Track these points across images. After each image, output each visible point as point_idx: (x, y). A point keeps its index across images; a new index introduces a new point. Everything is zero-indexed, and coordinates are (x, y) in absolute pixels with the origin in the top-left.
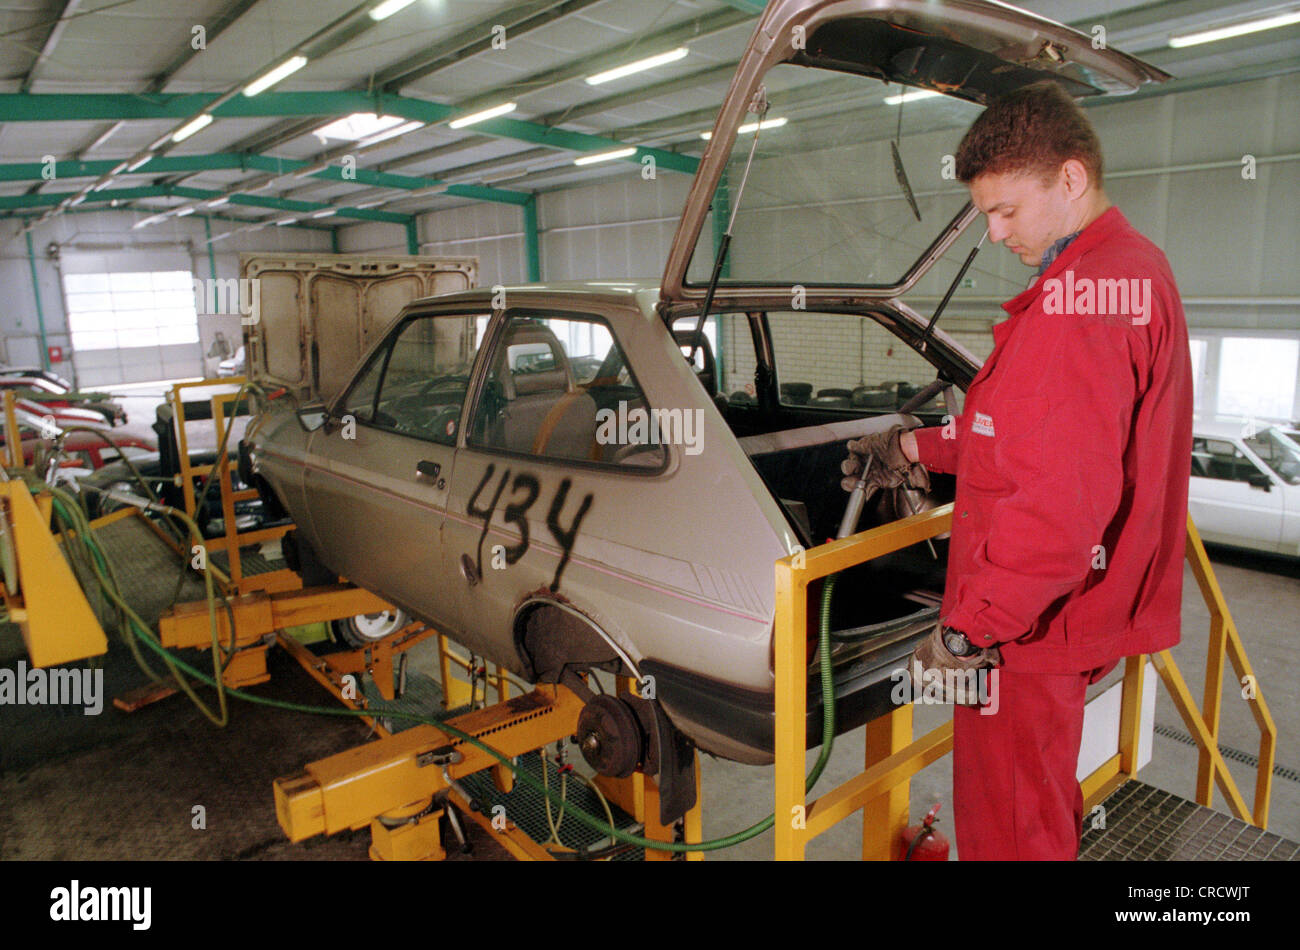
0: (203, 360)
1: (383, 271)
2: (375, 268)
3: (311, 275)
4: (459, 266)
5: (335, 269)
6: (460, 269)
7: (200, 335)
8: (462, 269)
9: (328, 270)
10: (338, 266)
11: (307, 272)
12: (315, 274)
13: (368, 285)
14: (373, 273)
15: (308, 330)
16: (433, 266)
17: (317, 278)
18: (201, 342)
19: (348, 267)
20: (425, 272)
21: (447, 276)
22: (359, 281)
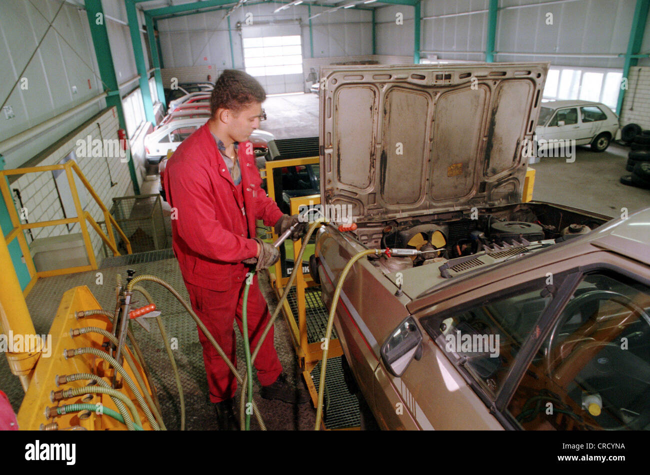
0: (304, 83)
1: (456, 80)
2: (448, 77)
3: (386, 87)
4: (529, 73)
5: (410, 80)
6: (530, 76)
7: (303, 69)
8: (532, 75)
9: (403, 81)
10: (414, 76)
11: (383, 84)
12: (391, 85)
13: (439, 94)
14: (447, 82)
15: (379, 140)
16: (504, 74)
17: (391, 90)
18: (303, 73)
19: (423, 77)
20: (495, 81)
21: (516, 82)
22: (430, 91)
